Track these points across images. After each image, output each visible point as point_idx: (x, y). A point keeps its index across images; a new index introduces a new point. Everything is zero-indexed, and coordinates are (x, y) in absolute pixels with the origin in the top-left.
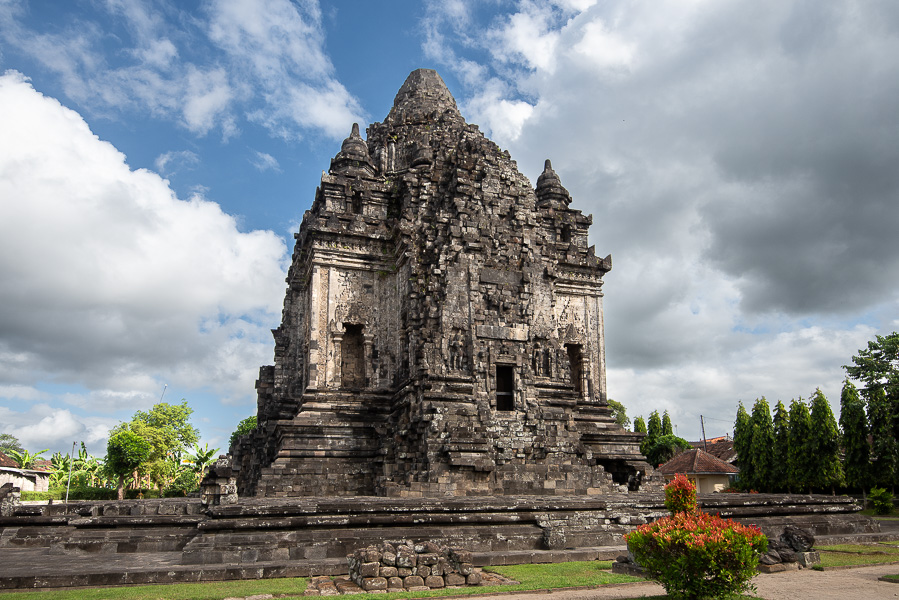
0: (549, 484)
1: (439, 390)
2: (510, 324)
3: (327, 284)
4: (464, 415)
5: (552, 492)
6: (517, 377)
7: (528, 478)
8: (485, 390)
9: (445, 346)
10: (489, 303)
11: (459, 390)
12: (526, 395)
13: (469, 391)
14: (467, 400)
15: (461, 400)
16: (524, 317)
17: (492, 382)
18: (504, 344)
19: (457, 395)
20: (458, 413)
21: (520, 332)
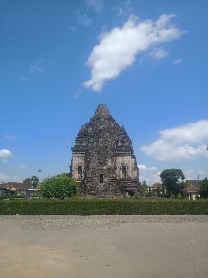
0: (107, 196)
1: (90, 180)
2: (103, 166)
3: (75, 160)
4: (93, 184)
5: (107, 198)
6: (104, 176)
7: (103, 195)
8: (97, 179)
9: (91, 172)
10: (99, 163)
11: (93, 180)
12: (105, 180)
13: (94, 180)
14: (94, 181)
15: (93, 181)
16: (106, 165)
17: (99, 178)
18: (102, 170)
19: (92, 181)
20: (92, 184)
21: (105, 168)
